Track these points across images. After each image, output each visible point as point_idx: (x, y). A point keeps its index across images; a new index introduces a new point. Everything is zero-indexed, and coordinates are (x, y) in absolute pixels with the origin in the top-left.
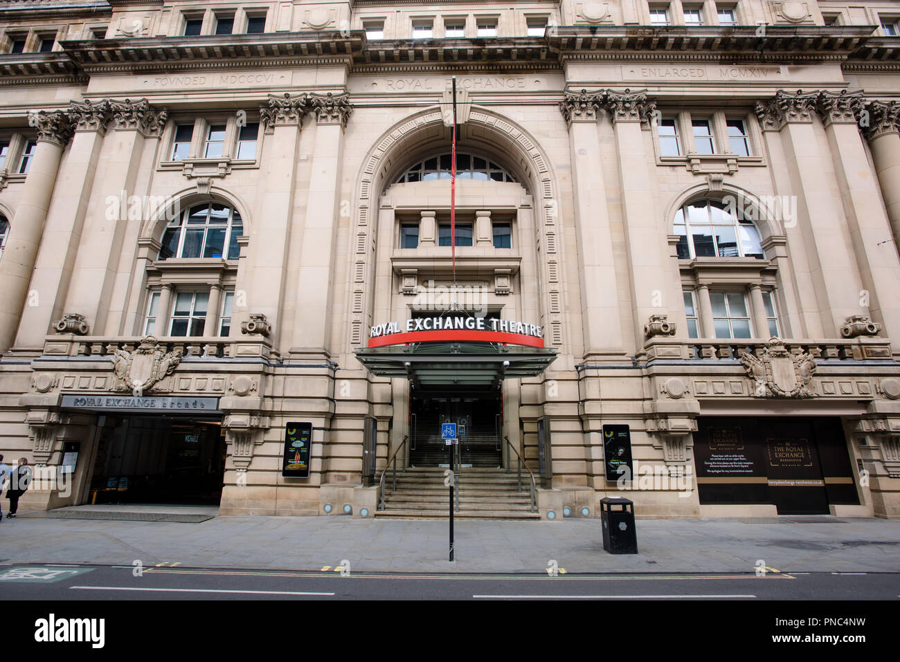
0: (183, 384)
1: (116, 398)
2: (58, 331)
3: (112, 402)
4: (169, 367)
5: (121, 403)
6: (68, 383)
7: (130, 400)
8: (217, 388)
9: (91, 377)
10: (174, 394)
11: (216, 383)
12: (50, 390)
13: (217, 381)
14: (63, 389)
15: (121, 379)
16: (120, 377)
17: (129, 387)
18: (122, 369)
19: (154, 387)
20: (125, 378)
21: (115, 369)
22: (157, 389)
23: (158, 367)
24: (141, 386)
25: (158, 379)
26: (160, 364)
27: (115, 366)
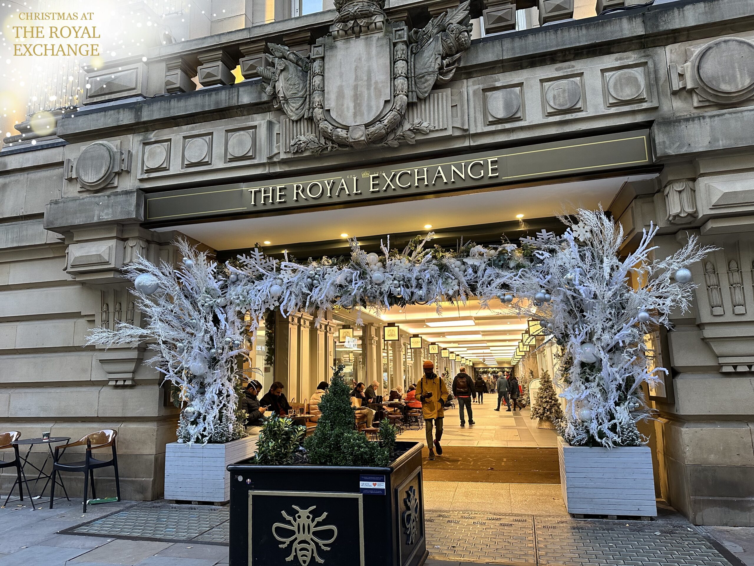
0: (500, 105)
4: (445, 56)
6: (155, 157)
8: (628, 96)
9: (211, 134)
10: (474, 142)
11: (620, 81)
12: (116, 185)
13: (622, 74)
14: (145, 176)
15: (300, 120)
16: (294, 118)
17: (328, 139)
18: (298, 91)
19: (407, 126)
20: (310, 115)
21: (274, 96)
22: (415, 133)
23: (407, 62)
24: (367, 126)
25: (415, 100)
26: (413, 55)
27: (274, 87)
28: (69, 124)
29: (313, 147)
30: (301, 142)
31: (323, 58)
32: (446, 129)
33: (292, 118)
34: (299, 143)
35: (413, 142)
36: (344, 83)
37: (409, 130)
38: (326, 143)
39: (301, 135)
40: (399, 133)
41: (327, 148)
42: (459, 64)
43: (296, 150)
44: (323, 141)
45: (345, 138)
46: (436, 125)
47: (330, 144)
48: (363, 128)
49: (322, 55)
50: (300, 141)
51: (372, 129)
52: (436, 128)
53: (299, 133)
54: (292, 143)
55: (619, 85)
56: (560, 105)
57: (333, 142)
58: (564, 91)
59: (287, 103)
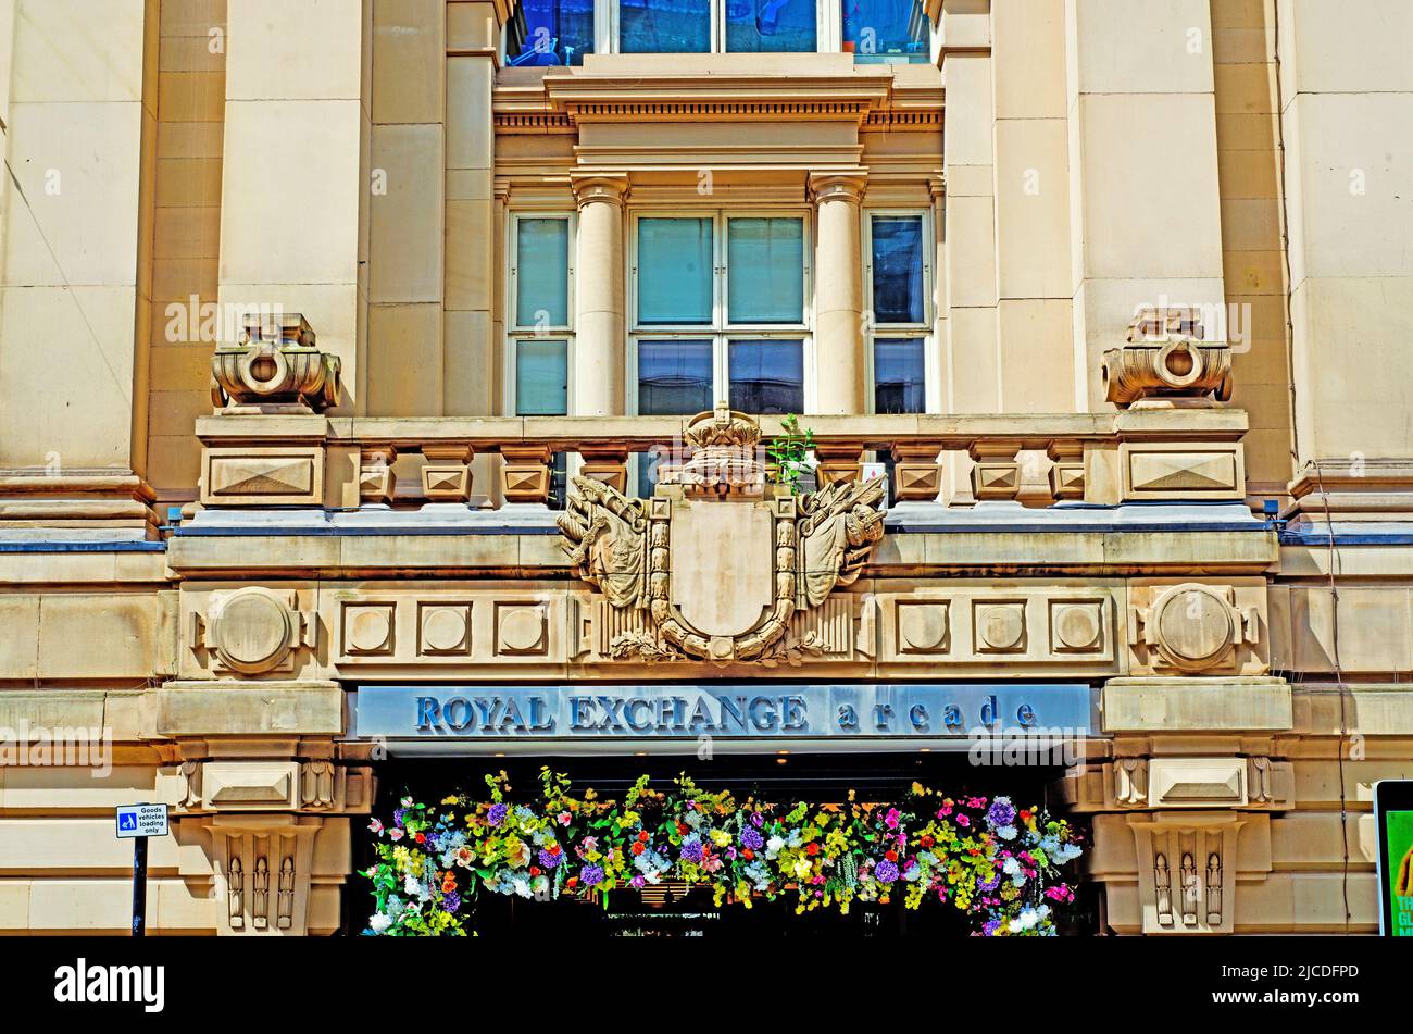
0: (917, 626)
1: (611, 692)
2: (250, 398)
3: (598, 715)
4: (848, 549)
5: (642, 717)
6: (368, 631)
7: (680, 703)
8: (1079, 642)
9: (470, 604)
10: (882, 672)
11: (1071, 621)
12: (290, 667)
13: (1073, 611)
14: (349, 660)
15: (626, 608)
16: (618, 603)
17: (673, 645)
18: (626, 564)
19: (792, 643)
20: (646, 605)
21: (586, 564)
22: (802, 653)
23: (795, 550)
24: (736, 639)
25: (804, 607)
26: (803, 539)
27: (587, 552)
28: (193, 549)
29: (647, 653)
30: (629, 643)
31: (668, 521)
32: (845, 653)
33: (615, 603)
34: (625, 643)
35: (798, 664)
36: (702, 569)
37: (795, 648)
38: (668, 650)
39: (626, 630)
40: (780, 649)
41: (670, 657)
42: (866, 561)
43: (619, 653)
44: (663, 645)
45: (702, 651)
46: (832, 644)
47: (673, 653)
48: (731, 640)
49: (667, 517)
50: (627, 641)
51: (744, 644)
52: (832, 650)
53: (623, 627)
54: (614, 641)
55: (1068, 625)
56: (996, 641)
57: (680, 650)
58: (1002, 623)
59: (607, 579)
